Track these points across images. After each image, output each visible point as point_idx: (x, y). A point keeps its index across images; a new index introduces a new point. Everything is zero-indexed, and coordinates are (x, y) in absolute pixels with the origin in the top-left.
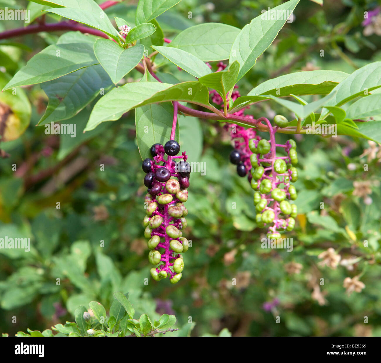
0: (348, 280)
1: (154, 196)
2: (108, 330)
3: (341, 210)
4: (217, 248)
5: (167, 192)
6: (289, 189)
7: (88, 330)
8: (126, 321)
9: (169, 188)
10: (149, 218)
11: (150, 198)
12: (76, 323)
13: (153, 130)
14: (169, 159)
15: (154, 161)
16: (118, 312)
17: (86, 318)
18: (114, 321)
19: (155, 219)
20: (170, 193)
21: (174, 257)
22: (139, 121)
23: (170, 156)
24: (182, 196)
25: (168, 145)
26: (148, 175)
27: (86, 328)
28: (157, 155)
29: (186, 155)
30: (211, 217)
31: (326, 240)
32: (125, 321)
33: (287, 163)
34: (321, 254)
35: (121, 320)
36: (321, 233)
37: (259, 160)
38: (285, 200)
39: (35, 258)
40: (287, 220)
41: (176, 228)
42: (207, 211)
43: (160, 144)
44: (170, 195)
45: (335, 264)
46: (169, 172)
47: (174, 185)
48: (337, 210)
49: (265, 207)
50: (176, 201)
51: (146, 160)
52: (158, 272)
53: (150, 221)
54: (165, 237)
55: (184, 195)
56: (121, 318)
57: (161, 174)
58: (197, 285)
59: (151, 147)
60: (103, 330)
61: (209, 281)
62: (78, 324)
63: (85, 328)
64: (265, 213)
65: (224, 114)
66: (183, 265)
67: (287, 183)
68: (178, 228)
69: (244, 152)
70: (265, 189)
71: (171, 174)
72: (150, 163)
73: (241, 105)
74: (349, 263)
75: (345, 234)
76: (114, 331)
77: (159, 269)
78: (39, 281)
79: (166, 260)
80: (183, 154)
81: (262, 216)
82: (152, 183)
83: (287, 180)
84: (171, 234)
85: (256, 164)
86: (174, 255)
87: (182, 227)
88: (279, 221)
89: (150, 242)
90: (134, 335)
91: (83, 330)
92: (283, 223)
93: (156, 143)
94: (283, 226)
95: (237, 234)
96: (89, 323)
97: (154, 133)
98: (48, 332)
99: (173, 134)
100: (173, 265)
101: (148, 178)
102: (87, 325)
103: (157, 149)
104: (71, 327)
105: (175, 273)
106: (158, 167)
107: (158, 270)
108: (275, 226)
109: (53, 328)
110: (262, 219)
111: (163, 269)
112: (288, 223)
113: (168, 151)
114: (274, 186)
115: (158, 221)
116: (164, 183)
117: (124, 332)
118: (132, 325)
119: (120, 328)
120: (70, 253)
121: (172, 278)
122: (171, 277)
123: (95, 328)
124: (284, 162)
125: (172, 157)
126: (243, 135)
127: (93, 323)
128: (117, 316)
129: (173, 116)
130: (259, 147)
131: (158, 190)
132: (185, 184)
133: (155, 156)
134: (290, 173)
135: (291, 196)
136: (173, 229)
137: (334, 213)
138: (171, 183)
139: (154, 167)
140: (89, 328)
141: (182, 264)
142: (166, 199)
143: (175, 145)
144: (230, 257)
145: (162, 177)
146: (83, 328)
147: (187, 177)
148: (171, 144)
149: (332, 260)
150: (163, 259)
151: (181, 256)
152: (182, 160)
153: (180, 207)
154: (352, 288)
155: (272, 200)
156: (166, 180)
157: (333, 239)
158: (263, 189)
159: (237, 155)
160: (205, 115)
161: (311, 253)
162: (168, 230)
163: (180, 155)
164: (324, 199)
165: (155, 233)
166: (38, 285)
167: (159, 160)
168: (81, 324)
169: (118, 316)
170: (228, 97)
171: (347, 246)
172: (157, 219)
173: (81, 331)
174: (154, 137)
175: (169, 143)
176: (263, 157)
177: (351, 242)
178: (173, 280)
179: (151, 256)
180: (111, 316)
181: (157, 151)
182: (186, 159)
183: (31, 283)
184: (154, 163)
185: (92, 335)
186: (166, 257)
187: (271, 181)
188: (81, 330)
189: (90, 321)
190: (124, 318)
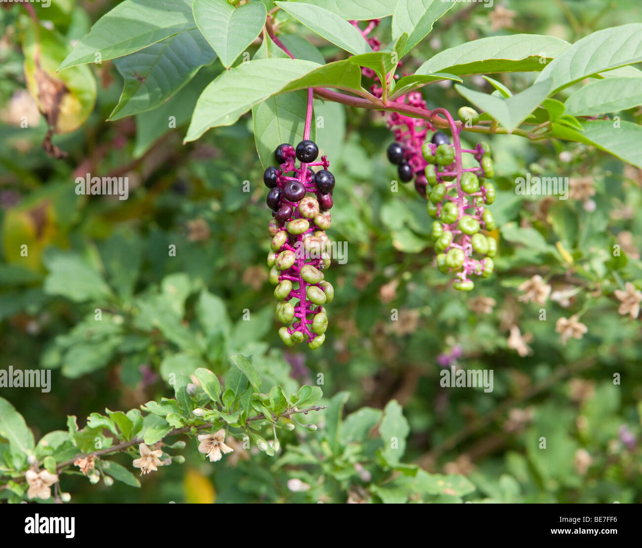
0: (563, 321)
1: (282, 222)
2: (223, 409)
3: (551, 219)
4: (370, 277)
5: (300, 216)
6: (482, 215)
7: (194, 409)
8: (250, 396)
9: (304, 211)
10: (276, 254)
11: (276, 225)
12: (175, 399)
13: (279, 124)
14: (303, 167)
15: (280, 171)
16: (237, 384)
17: (191, 391)
18: (232, 397)
19: (284, 256)
20: (305, 218)
21: (313, 309)
22: (258, 111)
23: (303, 163)
24: (323, 221)
25: (302, 147)
26: (272, 191)
27: (191, 406)
28: (285, 162)
29: (327, 160)
30: (360, 232)
31: (529, 264)
32: (247, 396)
33: (478, 177)
34: (522, 285)
35: (242, 394)
36: (521, 254)
37: (439, 174)
38: (479, 232)
39: (108, 300)
40: (482, 261)
41: (314, 269)
42: (353, 224)
43: (288, 144)
44: (306, 221)
45: (543, 299)
46: (304, 187)
47: (311, 206)
48: (543, 219)
49: (450, 243)
50: (314, 228)
51: (269, 170)
52: (291, 333)
53: (278, 259)
54: (300, 281)
55: (326, 220)
56: (242, 392)
57: (292, 190)
58: (341, 331)
59: (275, 149)
60: (216, 408)
61: (359, 325)
62: (180, 402)
63: (189, 406)
64: (451, 252)
65: (383, 102)
66: (327, 323)
67: (480, 207)
68: (318, 268)
69: (409, 145)
70: (449, 217)
71: (307, 189)
72: (275, 173)
73: (407, 87)
74: (563, 296)
75: (557, 255)
76: (232, 410)
77: (292, 329)
78: (117, 334)
79: (301, 315)
80: (323, 159)
81: (446, 257)
82: (279, 203)
83: (480, 202)
84: (308, 277)
85: (434, 180)
86: (313, 307)
87: (323, 266)
88: (470, 263)
89: (278, 290)
90: (261, 416)
91: (187, 410)
92: (476, 265)
93: (283, 143)
94: (477, 272)
95: (399, 257)
96: (196, 399)
97: (280, 128)
98: (135, 412)
99: (308, 130)
100: (311, 323)
101: (272, 196)
102: (193, 403)
103: (284, 152)
104: (169, 406)
105: (315, 335)
106: (286, 180)
107: (290, 330)
108: (465, 272)
109: (142, 407)
110: (445, 261)
111: (298, 329)
112: (484, 266)
113: (302, 156)
114: (462, 211)
115: (288, 259)
116: (296, 203)
117: (247, 412)
118: (258, 401)
119: (241, 406)
120: (160, 291)
121: (311, 342)
122: (310, 340)
123: (204, 406)
124: (474, 176)
125: (307, 164)
126: (407, 121)
127: (200, 400)
128: (235, 389)
129: (306, 103)
130: (438, 155)
131: (288, 213)
132: (327, 203)
133: (282, 163)
134: (483, 191)
135: (486, 225)
136: (311, 271)
137: (540, 224)
138: (306, 203)
139: (281, 179)
140: (195, 407)
141: (325, 322)
142: (301, 226)
143: (312, 146)
144: (389, 290)
145: (294, 194)
146: (186, 407)
147: (329, 194)
148: (305, 146)
149: (538, 293)
150: (297, 314)
151: (323, 309)
152: (322, 168)
153: (320, 237)
154: (569, 332)
155: (460, 232)
156: (299, 198)
157: (539, 261)
158: (446, 217)
159: (398, 150)
160: (354, 102)
161: (507, 283)
162: (304, 272)
163: (318, 160)
164: (525, 204)
165: (284, 276)
166: (115, 341)
167: (288, 169)
168: (184, 401)
169: (237, 389)
170: (389, 78)
171: (560, 271)
172: (287, 256)
173: (184, 411)
174: (280, 134)
175: (303, 144)
176: (443, 168)
177: (565, 265)
178: (313, 345)
179: (279, 310)
180: (228, 389)
181: (284, 154)
182: (328, 167)
183: (106, 338)
184: (281, 173)
185: (200, 417)
186: (302, 311)
187: (456, 203)
188: (184, 409)
189: (197, 397)
190: (247, 392)
